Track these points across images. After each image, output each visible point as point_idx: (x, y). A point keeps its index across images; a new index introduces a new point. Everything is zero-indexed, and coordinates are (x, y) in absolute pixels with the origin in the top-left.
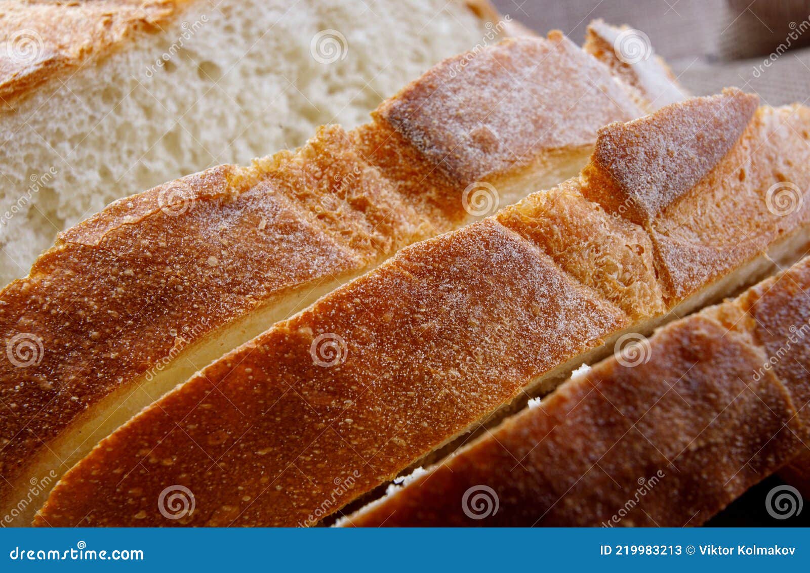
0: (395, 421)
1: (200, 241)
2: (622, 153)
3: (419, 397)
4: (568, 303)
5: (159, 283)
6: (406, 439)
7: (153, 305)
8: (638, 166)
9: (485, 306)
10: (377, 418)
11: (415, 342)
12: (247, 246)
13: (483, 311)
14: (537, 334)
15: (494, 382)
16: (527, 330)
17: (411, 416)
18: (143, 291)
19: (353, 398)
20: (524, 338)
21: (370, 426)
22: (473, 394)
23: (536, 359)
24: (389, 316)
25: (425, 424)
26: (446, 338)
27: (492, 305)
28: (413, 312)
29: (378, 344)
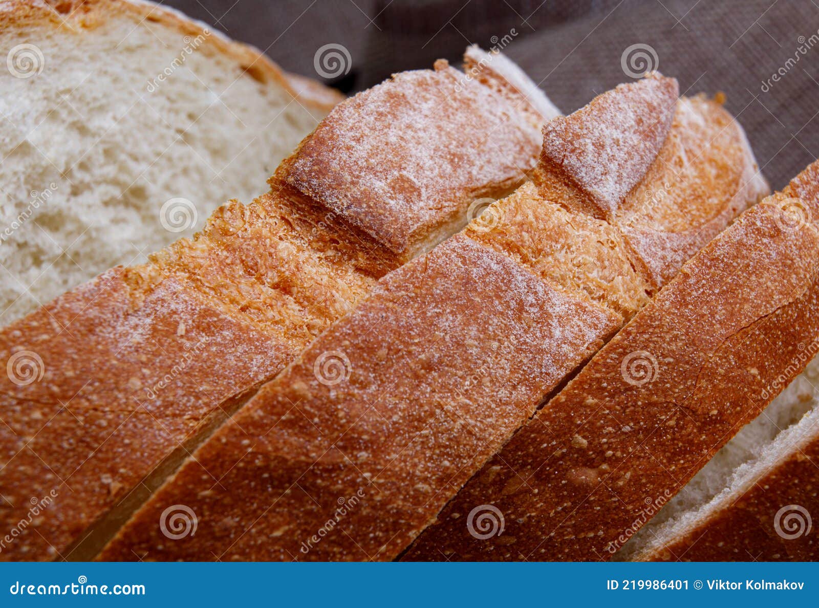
0: (415, 465)
1: (115, 362)
2: (570, 147)
3: (434, 434)
4: (557, 309)
5: (76, 421)
6: (430, 485)
7: (73, 450)
8: (590, 158)
9: (479, 324)
10: (396, 466)
11: (416, 376)
12: (169, 358)
13: (478, 330)
14: (535, 346)
15: (507, 404)
16: (525, 343)
17: (431, 458)
18: (58, 436)
19: (366, 449)
20: (525, 352)
21: (390, 476)
22: (489, 420)
23: (541, 373)
24: (383, 352)
25: (447, 463)
26: (447, 365)
27: (485, 323)
28: (407, 344)
29: (379, 386)
